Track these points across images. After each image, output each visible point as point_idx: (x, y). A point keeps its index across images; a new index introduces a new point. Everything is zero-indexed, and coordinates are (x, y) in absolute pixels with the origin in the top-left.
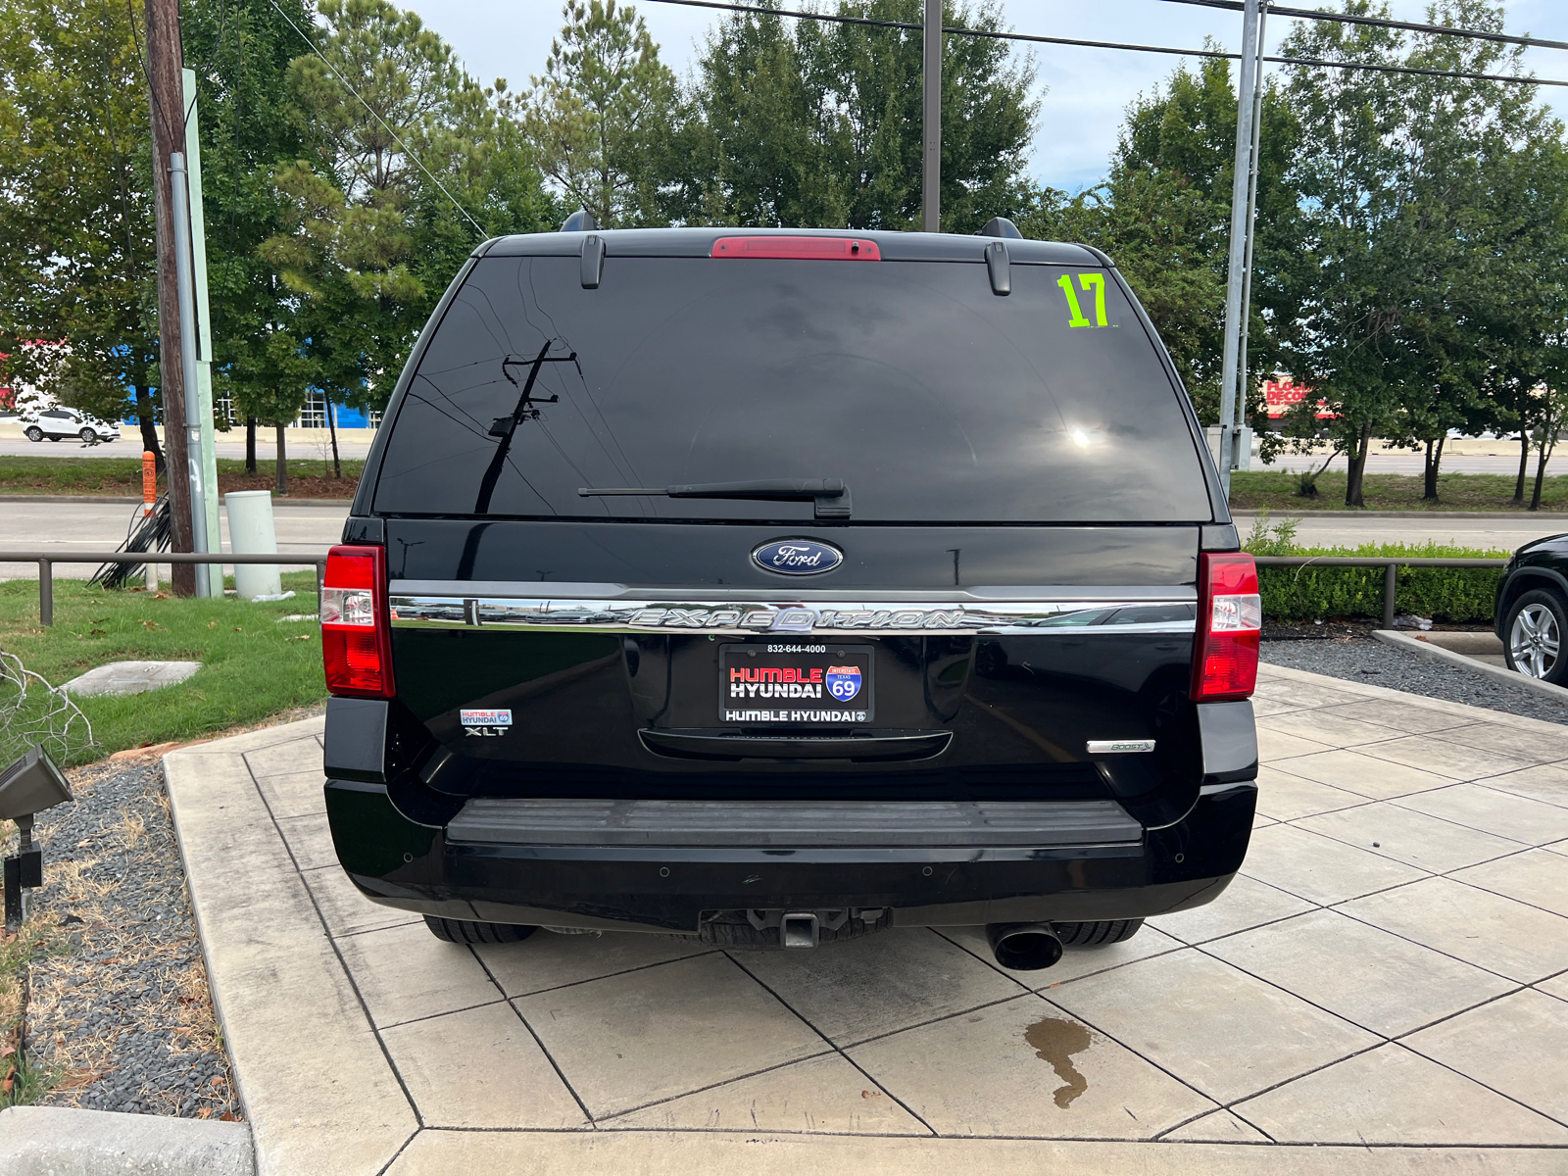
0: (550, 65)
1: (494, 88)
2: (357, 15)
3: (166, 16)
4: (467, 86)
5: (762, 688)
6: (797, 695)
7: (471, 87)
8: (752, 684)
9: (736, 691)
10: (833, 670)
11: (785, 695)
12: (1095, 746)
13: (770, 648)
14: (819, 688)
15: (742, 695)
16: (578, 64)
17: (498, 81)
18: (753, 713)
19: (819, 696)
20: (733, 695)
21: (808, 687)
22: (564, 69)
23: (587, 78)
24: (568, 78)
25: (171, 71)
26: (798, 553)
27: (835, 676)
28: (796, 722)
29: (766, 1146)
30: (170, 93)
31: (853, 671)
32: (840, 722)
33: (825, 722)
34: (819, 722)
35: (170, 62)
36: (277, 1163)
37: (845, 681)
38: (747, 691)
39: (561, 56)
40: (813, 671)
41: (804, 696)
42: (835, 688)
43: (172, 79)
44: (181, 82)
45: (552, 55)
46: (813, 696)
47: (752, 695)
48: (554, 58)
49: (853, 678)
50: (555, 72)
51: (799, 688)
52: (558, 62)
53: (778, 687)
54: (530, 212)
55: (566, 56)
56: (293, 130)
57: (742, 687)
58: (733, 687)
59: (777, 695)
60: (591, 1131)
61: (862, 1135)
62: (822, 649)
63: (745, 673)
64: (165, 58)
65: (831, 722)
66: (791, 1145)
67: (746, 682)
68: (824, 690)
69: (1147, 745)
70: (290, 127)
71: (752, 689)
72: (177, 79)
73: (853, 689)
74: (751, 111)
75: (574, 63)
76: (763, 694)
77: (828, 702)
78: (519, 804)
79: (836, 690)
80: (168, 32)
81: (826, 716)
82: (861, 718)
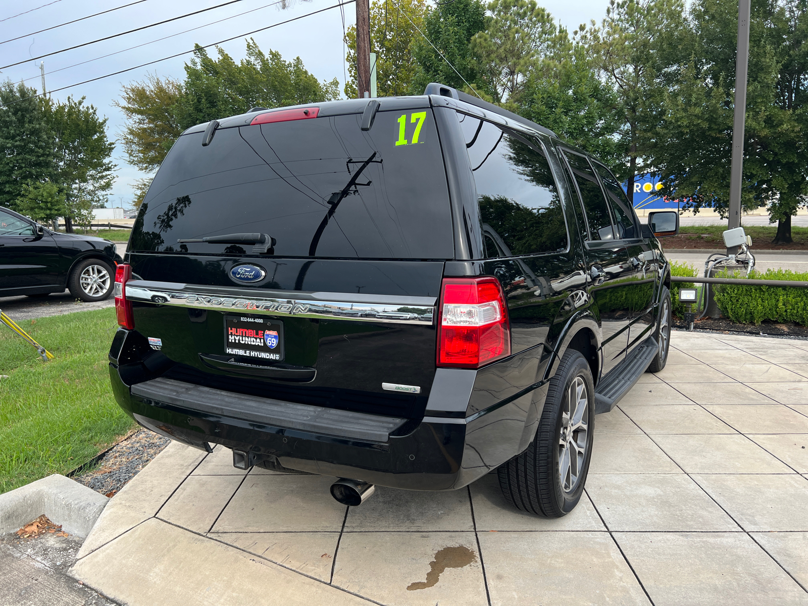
0: (608, 11)
1: (578, 30)
2: (506, 7)
3: (363, 31)
4: (561, 31)
5: (241, 339)
6: (254, 344)
7: (563, 32)
8: (237, 336)
9: (231, 339)
10: (267, 332)
11: (249, 343)
12: (387, 386)
13: (242, 319)
14: (262, 341)
15: (233, 341)
16: (625, 8)
17: (581, 25)
18: (237, 350)
19: (262, 345)
20: (230, 341)
21: (258, 340)
22: (616, 12)
23: (630, 14)
24: (618, 16)
25: (365, 56)
26: (246, 271)
27: (268, 335)
28: (252, 357)
29: (256, 564)
30: (364, 66)
31: (274, 333)
32: (269, 359)
33: (263, 358)
34: (261, 358)
35: (365, 51)
36: (105, 516)
37: (272, 338)
38: (235, 340)
39: (615, 5)
40: (260, 332)
41: (257, 344)
42: (268, 341)
43: (365, 59)
44: (369, 59)
45: (610, 6)
46: (260, 344)
47: (237, 342)
48: (611, 7)
49: (275, 337)
50: (611, 15)
51: (255, 340)
52: (613, 9)
53: (247, 339)
54: (584, 94)
55: (618, 4)
56: (472, 70)
57: (233, 338)
58: (230, 337)
59: (246, 343)
60: (204, 536)
61: (300, 573)
62: (261, 321)
63: (234, 330)
64: (363, 50)
65: (266, 359)
66: (265, 567)
67: (234, 335)
68: (264, 342)
69: (415, 389)
70: (470, 69)
71: (237, 338)
72: (367, 58)
73: (275, 342)
74: (717, 16)
75: (622, 7)
76: (241, 342)
77: (265, 349)
78: (164, 381)
79: (269, 343)
80: (364, 38)
81: (264, 355)
82: (278, 358)
